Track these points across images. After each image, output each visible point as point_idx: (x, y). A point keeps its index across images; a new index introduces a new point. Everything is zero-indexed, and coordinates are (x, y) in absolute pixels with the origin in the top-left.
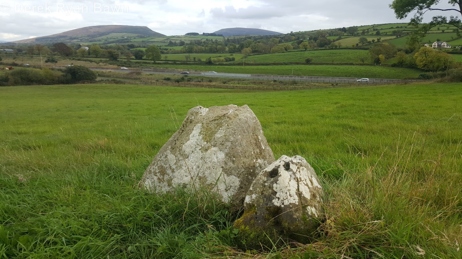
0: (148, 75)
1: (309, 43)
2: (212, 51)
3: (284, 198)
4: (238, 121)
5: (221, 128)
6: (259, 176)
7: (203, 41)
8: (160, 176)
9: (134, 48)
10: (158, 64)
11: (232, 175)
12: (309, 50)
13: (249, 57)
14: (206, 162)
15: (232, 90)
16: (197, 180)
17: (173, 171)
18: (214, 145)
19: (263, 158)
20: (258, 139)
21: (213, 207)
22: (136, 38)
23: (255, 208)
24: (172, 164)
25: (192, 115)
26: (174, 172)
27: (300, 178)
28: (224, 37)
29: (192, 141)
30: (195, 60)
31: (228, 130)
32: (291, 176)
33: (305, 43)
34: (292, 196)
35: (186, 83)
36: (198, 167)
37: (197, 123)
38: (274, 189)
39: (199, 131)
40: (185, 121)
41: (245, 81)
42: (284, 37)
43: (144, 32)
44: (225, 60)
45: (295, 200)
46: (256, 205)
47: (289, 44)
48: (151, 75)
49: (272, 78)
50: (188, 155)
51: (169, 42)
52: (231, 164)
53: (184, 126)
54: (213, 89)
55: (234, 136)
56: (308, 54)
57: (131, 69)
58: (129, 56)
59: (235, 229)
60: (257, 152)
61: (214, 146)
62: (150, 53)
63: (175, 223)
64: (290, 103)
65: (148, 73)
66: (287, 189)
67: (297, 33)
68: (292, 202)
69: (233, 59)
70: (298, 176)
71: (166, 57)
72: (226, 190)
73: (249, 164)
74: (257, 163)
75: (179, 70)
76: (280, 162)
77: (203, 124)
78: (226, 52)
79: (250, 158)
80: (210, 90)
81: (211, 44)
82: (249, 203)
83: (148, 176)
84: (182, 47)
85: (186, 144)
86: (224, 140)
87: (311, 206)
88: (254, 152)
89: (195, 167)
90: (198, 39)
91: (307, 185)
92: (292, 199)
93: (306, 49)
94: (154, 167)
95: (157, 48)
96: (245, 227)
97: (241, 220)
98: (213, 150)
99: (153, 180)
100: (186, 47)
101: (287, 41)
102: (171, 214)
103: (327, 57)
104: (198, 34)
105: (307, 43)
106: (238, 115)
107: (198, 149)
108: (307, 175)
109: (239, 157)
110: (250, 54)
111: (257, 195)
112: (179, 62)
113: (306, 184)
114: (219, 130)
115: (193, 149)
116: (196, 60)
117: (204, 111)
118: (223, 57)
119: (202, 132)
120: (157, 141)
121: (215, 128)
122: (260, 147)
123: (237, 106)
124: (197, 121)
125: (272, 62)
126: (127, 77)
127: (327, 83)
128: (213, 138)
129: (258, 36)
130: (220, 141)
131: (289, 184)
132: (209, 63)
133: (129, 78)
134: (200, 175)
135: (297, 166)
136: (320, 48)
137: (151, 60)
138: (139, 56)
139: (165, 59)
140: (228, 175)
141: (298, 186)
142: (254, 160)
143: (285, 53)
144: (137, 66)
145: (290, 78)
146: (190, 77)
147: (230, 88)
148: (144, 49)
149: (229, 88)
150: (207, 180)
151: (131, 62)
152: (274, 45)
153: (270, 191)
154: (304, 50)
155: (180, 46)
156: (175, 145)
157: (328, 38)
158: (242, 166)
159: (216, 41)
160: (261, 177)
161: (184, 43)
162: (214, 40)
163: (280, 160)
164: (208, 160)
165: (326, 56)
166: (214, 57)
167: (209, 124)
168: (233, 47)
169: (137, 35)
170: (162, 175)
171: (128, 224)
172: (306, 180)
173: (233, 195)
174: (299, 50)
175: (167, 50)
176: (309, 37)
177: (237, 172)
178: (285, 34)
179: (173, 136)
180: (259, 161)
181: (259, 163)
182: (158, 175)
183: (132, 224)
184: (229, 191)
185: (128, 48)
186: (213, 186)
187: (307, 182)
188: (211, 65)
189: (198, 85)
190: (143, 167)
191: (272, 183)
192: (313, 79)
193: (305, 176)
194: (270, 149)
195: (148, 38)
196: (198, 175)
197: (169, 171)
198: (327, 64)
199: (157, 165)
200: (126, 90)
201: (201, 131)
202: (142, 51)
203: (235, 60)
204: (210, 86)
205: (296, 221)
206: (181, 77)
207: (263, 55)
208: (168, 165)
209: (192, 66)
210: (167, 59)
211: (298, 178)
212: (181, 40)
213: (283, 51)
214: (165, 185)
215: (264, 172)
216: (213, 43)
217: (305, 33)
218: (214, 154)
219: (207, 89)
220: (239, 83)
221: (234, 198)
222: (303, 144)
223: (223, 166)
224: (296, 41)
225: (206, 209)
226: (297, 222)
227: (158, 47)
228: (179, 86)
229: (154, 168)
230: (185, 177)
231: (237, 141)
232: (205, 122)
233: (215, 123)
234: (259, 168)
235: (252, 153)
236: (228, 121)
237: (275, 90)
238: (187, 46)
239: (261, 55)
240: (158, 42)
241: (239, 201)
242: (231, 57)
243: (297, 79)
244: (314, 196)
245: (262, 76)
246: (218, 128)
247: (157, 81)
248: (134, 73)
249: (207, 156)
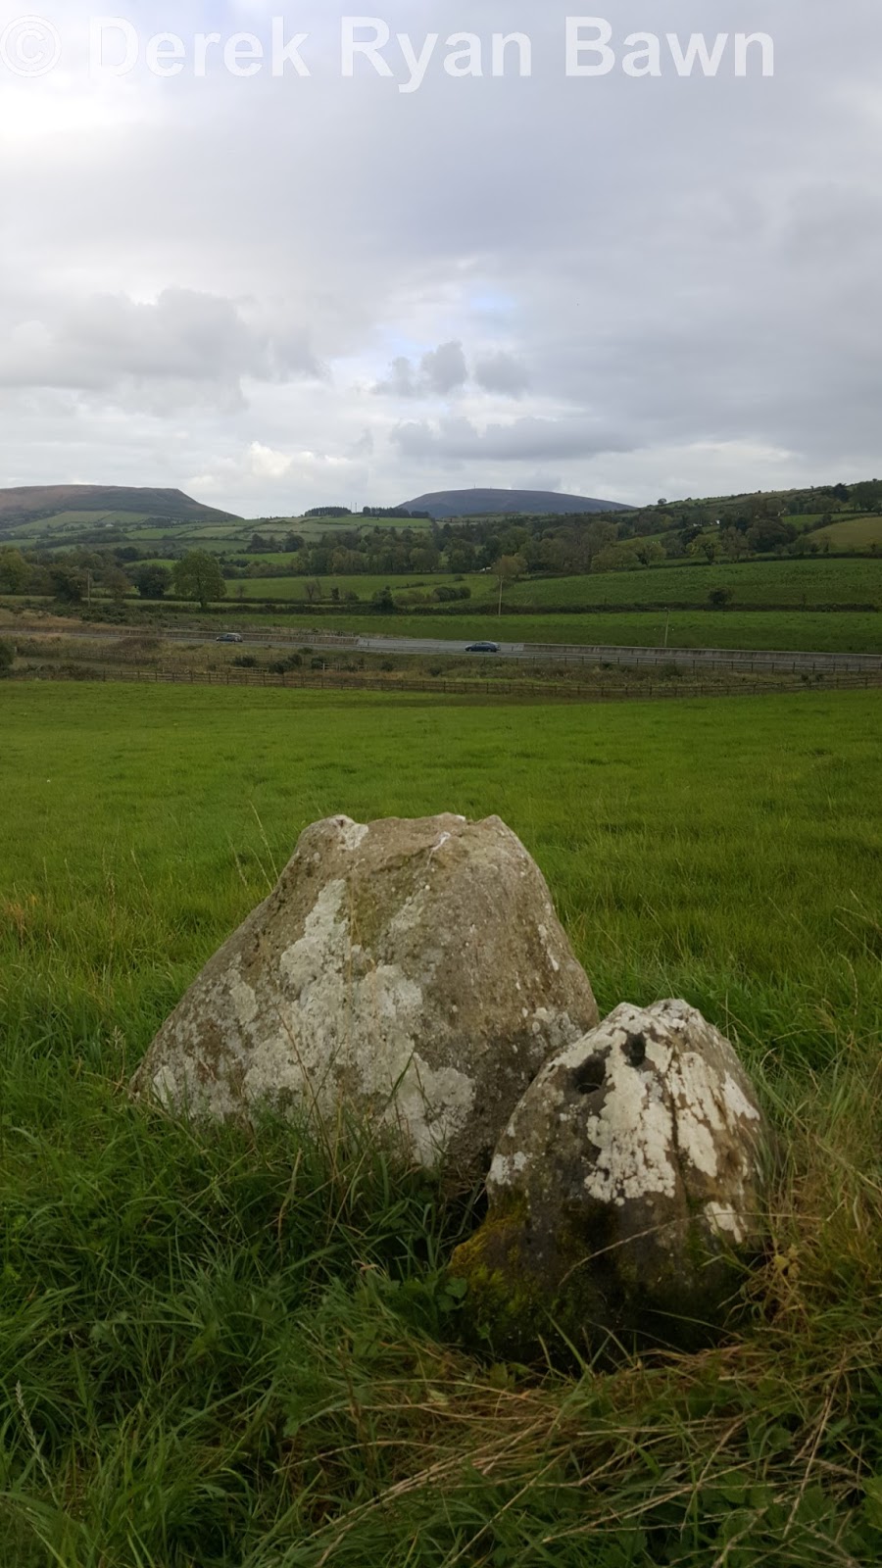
0: (183, 650)
1: (722, 538)
2: (392, 567)
3: (624, 1173)
4: (469, 876)
5: (409, 899)
6: (539, 1085)
7: (364, 533)
8: (205, 1058)
9: (138, 560)
10: (216, 611)
11: (446, 1066)
12: (723, 562)
13: (518, 585)
14: (358, 1017)
15: (463, 696)
16: (331, 1079)
17: (248, 1044)
18: (386, 958)
19: (554, 1003)
20: (538, 935)
21: (383, 1181)
22: (143, 526)
23: (524, 1207)
24: (247, 1016)
25: (315, 846)
26: (252, 1046)
27: (682, 1097)
28: (433, 521)
29: (314, 940)
30: (337, 598)
31: (435, 906)
32: (648, 1089)
33: (708, 536)
34: (652, 1166)
35: (308, 673)
36: (333, 1033)
37: (330, 876)
38: (590, 1137)
39: (337, 907)
40: (291, 870)
41: (505, 667)
42: (636, 518)
43: (170, 506)
44: (436, 596)
45: (662, 1179)
46: (527, 1193)
47: (654, 541)
48: (192, 648)
49: (595, 655)
50: (297, 987)
51: (250, 538)
52: (443, 1027)
53: (285, 887)
54: (398, 695)
55: (455, 928)
56: (717, 576)
57: (128, 632)
58: (120, 587)
59: (453, 1280)
60: (534, 981)
61: (388, 961)
62: (189, 577)
63: (253, 1241)
64: (657, 749)
65: (181, 643)
66: (635, 1139)
67: (679, 505)
68: (652, 1189)
69: (465, 594)
70: (674, 1088)
71: (242, 589)
72: (428, 1120)
73: (507, 1027)
74: (533, 1020)
75: (285, 631)
76: (611, 1034)
77: (348, 880)
78: (441, 571)
79: (510, 1004)
80: (388, 696)
81: (391, 545)
82: (506, 1184)
83: (166, 1054)
84: (295, 555)
85: (293, 949)
86: (422, 941)
87: (721, 1202)
88: (524, 984)
89: (320, 1033)
90: (346, 528)
91: (706, 1122)
92: (652, 1174)
93: (711, 557)
94: (186, 1023)
95: (215, 561)
96: (490, 1274)
97: (475, 1244)
98: (381, 975)
99: (180, 1071)
100: (306, 555)
101: (645, 531)
102: (239, 1206)
103: (784, 586)
104: (349, 512)
105: (714, 538)
106: (466, 852)
107: (331, 969)
108: (704, 1083)
109: (471, 1002)
110: (521, 576)
111: (531, 1155)
112: (283, 606)
113: (701, 1117)
114: (404, 903)
115: (315, 968)
116: (342, 597)
117: (354, 834)
118: (429, 586)
119: (347, 911)
120: (203, 901)
121: (392, 897)
122: (543, 964)
123: (463, 818)
124: (329, 870)
125: (597, 603)
126: (111, 657)
127: (786, 673)
128: (384, 932)
129: (550, 517)
130: (407, 945)
131: (642, 1118)
132: (385, 606)
133: (120, 662)
134: (338, 1061)
135: (671, 1050)
136: (758, 555)
137: (192, 599)
138: (151, 585)
139: (238, 596)
140: (434, 1067)
141: (675, 1129)
142: (525, 1012)
143: (641, 573)
144: (147, 619)
145: (659, 656)
146: (323, 655)
147: (455, 692)
148: (168, 565)
149: (450, 692)
150: (362, 1081)
151: (125, 606)
152: (603, 546)
153: (577, 1142)
154: (706, 559)
155: (288, 550)
156: (256, 950)
157: (786, 520)
158: (483, 1032)
159: (407, 532)
160: (546, 1091)
161: (302, 541)
162: (400, 531)
163: (612, 1025)
164: (365, 1011)
165: (782, 582)
166: (398, 586)
167: (369, 881)
168: (462, 552)
169: (143, 517)
170: (210, 1053)
171: (93, 1244)
172: (701, 1104)
173: (452, 1139)
174: (683, 561)
175: (243, 564)
176: (721, 516)
177: (466, 1054)
178: (639, 509)
179: (249, 920)
180: (541, 1012)
181: (541, 1022)
182: (199, 1052)
183: (106, 1240)
184: (436, 1122)
185: (116, 559)
186: (384, 1102)
187: (707, 1111)
188: (391, 613)
189: (346, 681)
190: (153, 1006)
191: (584, 1113)
192: (736, 659)
193: (699, 1090)
194: (581, 970)
195: (183, 528)
196: (332, 1059)
197: (235, 1043)
198: (785, 608)
199: (195, 1018)
200: (109, 702)
201: (343, 906)
202: (162, 572)
203: (472, 596)
204: (386, 685)
205: (667, 1258)
206: (291, 654)
207: (566, 579)
208: (230, 1022)
209: (327, 617)
210: (246, 596)
211: (676, 1096)
212: (289, 533)
213: (632, 565)
214: (219, 1092)
215: (556, 1070)
216: (398, 539)
217: (709, 503)
218: (388, 989)
219: (379, 695)
220: (483, 675)
221: (454, 1149)
222: (700, 914)
223: (418, 1032)
224: (677, 532)
225: (358, 1190)
226: (671, 1263)
227: (216, 555)
228: (284, 685)
229: (182, 1027)
230: (288, 1065)
231: (464, 945)
232: (354, 873)
233: (389, 880)
234: (542, 1041)
235: (518, 986)
236: (433, 875)
237: (605, 695)
238: (310, 553)
239: (559, 580)
240: (217, 539)
241: (474, 1160)
242: (457, 586)
243: (682, 658)
244: (729, 1161)
245: (562, 650)
246: (399, 897)
247: (212, 668)
248: (136, 642)
249: (362, 995)
